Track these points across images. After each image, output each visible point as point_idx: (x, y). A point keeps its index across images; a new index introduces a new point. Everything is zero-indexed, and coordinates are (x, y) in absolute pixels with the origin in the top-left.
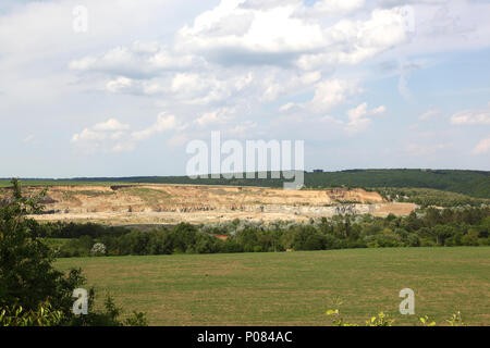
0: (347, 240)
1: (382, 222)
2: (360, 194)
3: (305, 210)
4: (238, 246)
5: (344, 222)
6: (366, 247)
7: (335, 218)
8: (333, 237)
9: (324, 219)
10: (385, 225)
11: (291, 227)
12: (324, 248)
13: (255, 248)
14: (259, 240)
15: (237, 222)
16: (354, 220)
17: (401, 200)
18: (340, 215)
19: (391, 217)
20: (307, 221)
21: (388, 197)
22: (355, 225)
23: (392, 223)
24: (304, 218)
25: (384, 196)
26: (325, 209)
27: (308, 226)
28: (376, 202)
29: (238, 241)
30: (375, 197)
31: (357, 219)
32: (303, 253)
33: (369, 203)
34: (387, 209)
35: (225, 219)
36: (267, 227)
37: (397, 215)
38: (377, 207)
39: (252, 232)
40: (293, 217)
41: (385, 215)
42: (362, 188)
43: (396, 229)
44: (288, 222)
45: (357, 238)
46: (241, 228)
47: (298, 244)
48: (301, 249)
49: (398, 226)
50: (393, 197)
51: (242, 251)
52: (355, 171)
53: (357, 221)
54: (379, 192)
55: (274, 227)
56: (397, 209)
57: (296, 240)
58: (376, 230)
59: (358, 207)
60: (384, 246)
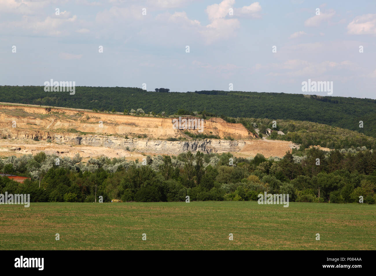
0: (198, 188)
1: (246, 166)
2: (219, 126)
3: (141, 144)
4: (42, 192)
5: (195, 163)
6: (221, 199)
7: (183, 157)
8: (177, 184)
9: (167, 159)
10: (251, 170)
11: (120, 168)
12: (164, 199)
13: (67, 196)
14: (73, 184)
15: (41, 158)
16: (208, 161)
17: (274, 137)
18: (190, 155)
19: (259, 160)
20: (144, 162)
21: (257, 131)
22: (210, 168)
23: (260, 167)
24: (136, 156)
25: (251, 129)
26: (169, 144)
27: (144, 168)
28: (240, 137)
29: (41, 185)
30: (240, 131)
31: (212, 160)
32: (135, 205)
33: (230, 138)
34: (251, 147)
35: (23, 152)
36: (85, 165)
37: (267, 156)
38: (241, 145)
39: (62, 173)
40: (123, 154)
41: (250, 155)
42: (222, 117)
43: (266, 177)
44: (115, 161)
45: (211, 186)
46: (46, 167)
47: (128, 192)
48: (132, 199)
49: (267, 172)
50: (264, 131)
51: (47, 200)
52: (214, 93)
53: (212, 162)
54: (244, 124)
55: (96, 167)
56: (268, 149)
57: (126, 187)
58: (237, 177)
59: (214, 143)
60: (246, 199)
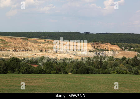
0: (101, 69)
1: (119, 61)
2: (108, 46)
3: (79, 53)
4: (43, 70)
5: (99, 60)
6: (110, 73)
7: (95, 58)
8: (93, 68)
9: (89, 58)
10: (121, 62)
11: (71, 62)
12: (88, 73)
13: (52, 72)
14: (55, 68)
15: (43, 58)
16: (104, 59)
17: (130, 50)
18: (97, 57)
19: (124, 59)
20: (80, 59)
21: (123, 48)
22: (105, 62)
23: (125, 61)
24: (77, 57)
25: (121, 47)
26: (90, 53)
27: (80, 62)
28: (117, 50)
29: (43, 68)
30: (116, 48)
31: (106, 59)
32: (77, 75)
33: (113, 50)
34: (122, 54)
35: (36, 56)
36: (59, 61)
37: (127, 57)
38: (117, 53)
39: (50, 63)
40: (73, 56)
41: (121, 57)
42: (110, 43)
43: (127, 65)
44: (70, 59)
45: (105, 68)
46: (45, 61)
47: (75, 70)
48: (76, 73)
49: (127, 63)
50: (126, 48)
51: (45, 73)
52: (107, 34)
53: (106, 60)
54: (118, 45)
55: (63, 61)
56: (128, 55)
57: (74, 69)
58: (116, 65)
59: (107, 52)
60: (119, 73)
